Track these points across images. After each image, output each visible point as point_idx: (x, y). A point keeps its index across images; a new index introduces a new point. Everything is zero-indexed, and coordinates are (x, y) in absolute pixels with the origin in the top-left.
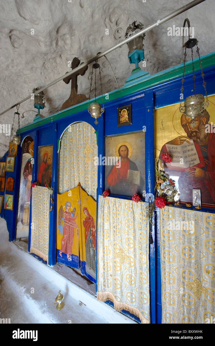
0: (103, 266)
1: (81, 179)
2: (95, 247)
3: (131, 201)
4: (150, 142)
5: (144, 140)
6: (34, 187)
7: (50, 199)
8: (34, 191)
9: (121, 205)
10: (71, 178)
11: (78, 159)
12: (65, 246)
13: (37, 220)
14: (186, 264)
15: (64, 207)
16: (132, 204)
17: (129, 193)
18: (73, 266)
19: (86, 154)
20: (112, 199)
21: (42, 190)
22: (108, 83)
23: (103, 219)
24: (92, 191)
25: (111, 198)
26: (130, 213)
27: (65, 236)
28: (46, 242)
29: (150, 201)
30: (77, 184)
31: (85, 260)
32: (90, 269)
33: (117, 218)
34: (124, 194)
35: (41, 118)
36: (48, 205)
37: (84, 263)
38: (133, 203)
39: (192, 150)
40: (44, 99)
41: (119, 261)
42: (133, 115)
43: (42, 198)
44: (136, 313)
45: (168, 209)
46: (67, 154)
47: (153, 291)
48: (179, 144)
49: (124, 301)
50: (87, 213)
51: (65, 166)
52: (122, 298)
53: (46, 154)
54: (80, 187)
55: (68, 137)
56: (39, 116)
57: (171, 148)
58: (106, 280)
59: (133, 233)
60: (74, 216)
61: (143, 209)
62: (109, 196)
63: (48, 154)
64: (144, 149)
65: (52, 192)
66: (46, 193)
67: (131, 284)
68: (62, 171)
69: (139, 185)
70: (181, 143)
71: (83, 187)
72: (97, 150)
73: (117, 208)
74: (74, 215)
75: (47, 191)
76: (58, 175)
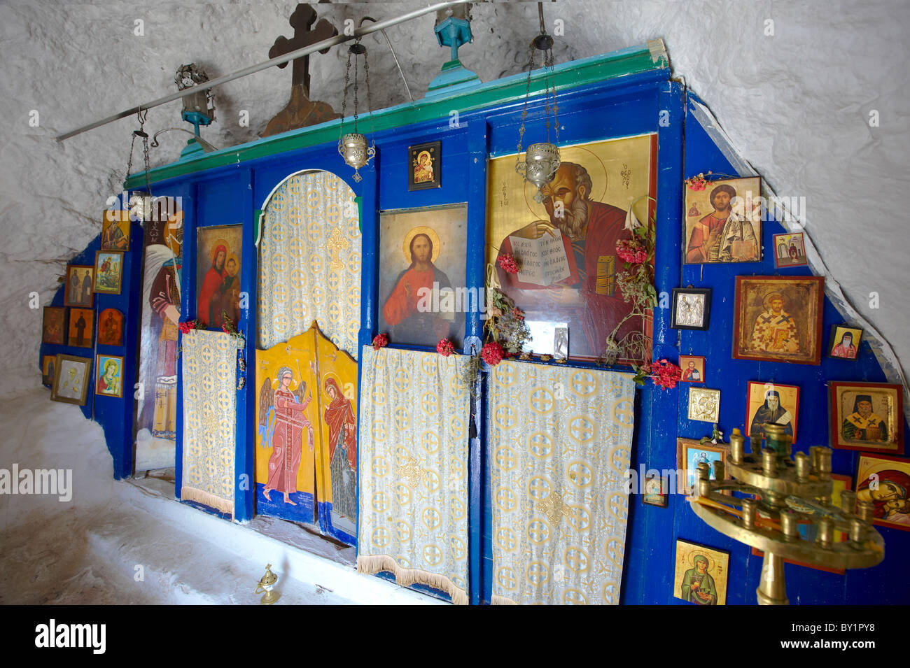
0: (373, 500)
1: (319, 311)
2: (353, 465)
3: (435, 355)
4: (476, 229)
5: (466, 225)
6: (187, 333)
7: (238, 361)
8: (188, 343)
9: (413, 364)
10: (294, 310)
11: (312, 264)
12: (279, 473)
13: (199, 416)
14: (536, 468)
15: (275, 381)
16: (437, 361)
17: (431, 341)
18: (300, 520)
19: (331, 251)
20: (394, 353)
21: (211, 340)
22: (392, 74)
23: (374, 398)
24: (347, 340)
25: (391, 350)
26: (431, 379)
27: (279, 450)
28: (227, 468)
29: (473, 353)
30: (308, 323)
31: (329, 499)
32: (342, 517)
33: (405, 394)
34: (421, 342)
35: (206, 152)
36: (232, 376)
37: (327, 507)
38: (440, 359)
39: (558, 249)
40: (210, 99)
41: (407, 483)
42: (444, 166)
43: (212, 359)
44: (443, 586)
45: (507, 366)
46: (281, 249)
47: (476, 530)
48: (536, 236)
49: (418, 566)
50: (335, 392)
51: (276, 280)
52: (413, 561)
53: (221, 248)
54: (317, 332)
55: (283, 206)
56: (197, 145)
57: (520, 244)
58: (379, 530)
59: (437, 422)
60: (301, 402)
61: (458, 369)
62: (387, 346)
63: (227, 249)
64: (465, 245)
65: (242, 343)
66: (223, 347)
67: (433, 527)
68: (267, 292)
69: (454, 322)
70: (538, 234)
71: (325, 332)
72: (361, 244)
73: (404, 372)
74: (302, 398)
75: (227, 342)
76: (258, 303)
